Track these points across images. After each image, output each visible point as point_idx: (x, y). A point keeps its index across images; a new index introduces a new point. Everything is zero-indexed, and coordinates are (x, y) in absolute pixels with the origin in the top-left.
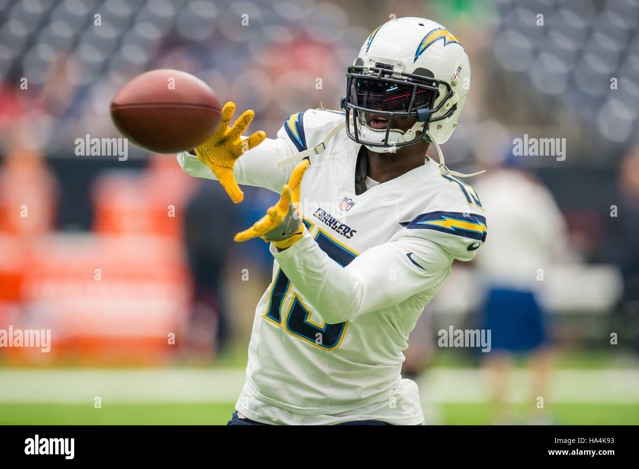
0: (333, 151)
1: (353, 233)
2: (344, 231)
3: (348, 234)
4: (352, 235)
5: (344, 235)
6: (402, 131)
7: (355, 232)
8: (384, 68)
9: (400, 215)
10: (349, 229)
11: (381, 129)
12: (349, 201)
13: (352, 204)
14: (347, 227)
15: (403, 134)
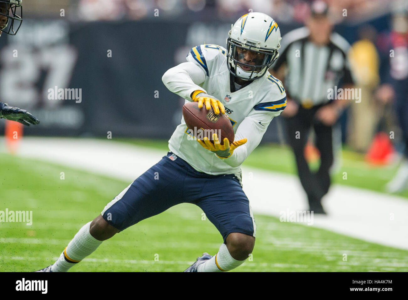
0: (219, 71)
1: (232, 112)
2: (227, 111)
3: (229, 112)
4: (231, 113)
5: (227, 113)
6: (257, 72)
7: (233, 111)
8: (251, 44)
9: (253, 104)
10: (230, 110)
11: (249, 71)
12: (229, 97)
13: (230, 98)
14: (229, 110)
15: (257, 73)
